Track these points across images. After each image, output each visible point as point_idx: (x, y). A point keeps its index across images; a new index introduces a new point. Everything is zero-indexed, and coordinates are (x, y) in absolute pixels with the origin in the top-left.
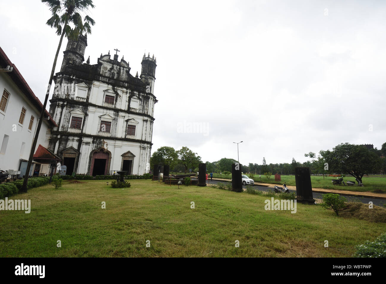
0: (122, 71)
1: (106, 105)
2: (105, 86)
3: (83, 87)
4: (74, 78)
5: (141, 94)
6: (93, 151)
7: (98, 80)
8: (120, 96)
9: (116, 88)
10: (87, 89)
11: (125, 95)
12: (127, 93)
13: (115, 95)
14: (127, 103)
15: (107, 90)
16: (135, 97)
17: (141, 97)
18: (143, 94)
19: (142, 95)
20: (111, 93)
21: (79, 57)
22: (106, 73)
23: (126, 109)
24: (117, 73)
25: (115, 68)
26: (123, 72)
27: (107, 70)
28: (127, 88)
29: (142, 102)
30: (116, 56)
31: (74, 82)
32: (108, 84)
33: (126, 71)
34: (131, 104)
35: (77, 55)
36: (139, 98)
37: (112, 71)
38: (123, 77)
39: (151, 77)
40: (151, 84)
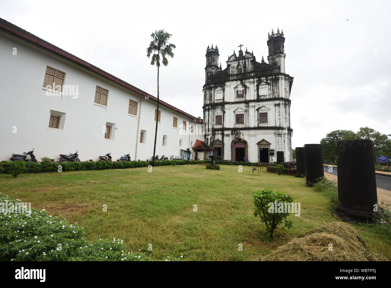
0: (247, 63)
1: (237, 100)
2: (234, 84)
3: (219, 90)
4: (213, 86)
5: (269, 78)
6: (233, 141)
7: (229, 81)
8: (249, 88)
9: (244, 81)
10: (222, 91)
11: (253, 85)
12: (254, 82)
13: (244, 88)
14: (256, 92)
15: (237, 86)
16: (262, 84)
17: (269, 81)
18: (271, 77)
20: (241, 88)
21: (214, 68)
22: (234, 71)
23: (256, 98)
24: (243, 67)
25: (241, 64)
26: (249, 63)
27: (234, 68)
28: (253, 78)
29: (271, 86)
30: (241, 52)
31: (213, 89)
32: (237, 80)
33: (251, 61)
34: (259, 92)
35: (212, 67)
36: (267, 83)
37: (239, 67)
38: (249, 68)
39: (279, 55)
40: (279, 62)
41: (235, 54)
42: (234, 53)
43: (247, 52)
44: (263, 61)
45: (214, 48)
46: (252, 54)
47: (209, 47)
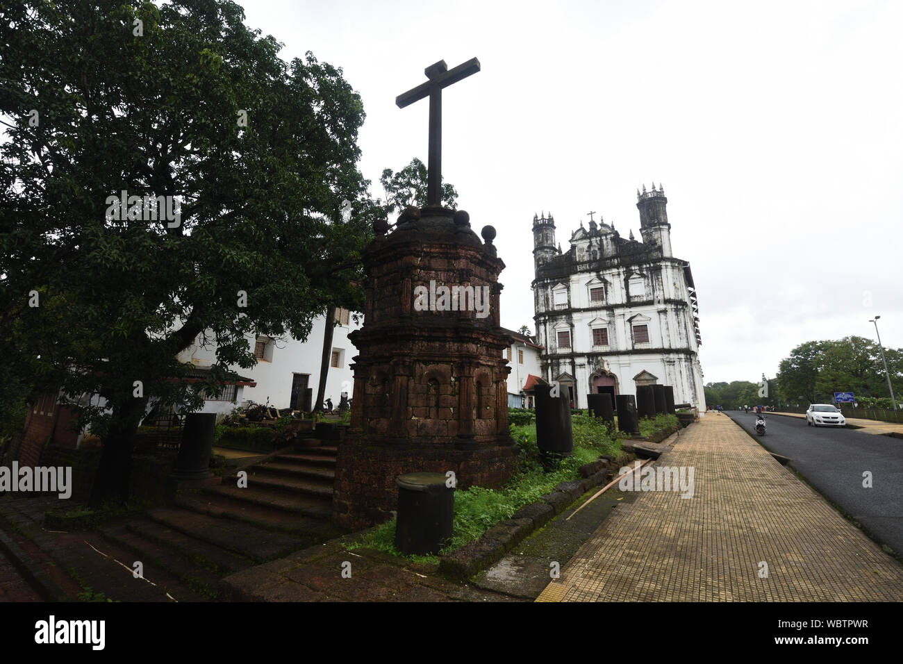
0: (605, 242)
1: (594, 304)
2: (586, 277)
3: (560, 289)
4: (549, 281)
5: (644, 266)
6: (591, 375)
7: (576, 273)
8: (611, 284)
9: (601, 273)
10: (565, 290)
11: (618, 279)
12: (619, 274)
13: (603, 284)
14: (624, 291)
15: (590, 281)
16: (634, 276)
17: (645, 272)
18: (648, 266)
19: (647, 268)
20: (597, 284)
21: (548, 250)
22: (583, 256)
23: (625, 301)
24: (599, 249)
25: (594, 244)
26: (607, 243)
27: (583, 251)
28: (617, 267)
29: (648, 280)
30: (592, 224)
31: (549, 287)
32: (589, 271)
33: (612, 239)
34: (630, 291)
35: (545, 250)
36: (642, 276)
37: (592, 249)
38: (609, 251)
39: (657, 227)
40: (660, 240)
41: (582, 228)
42: (581, 225)
43: (602, 225)
44: (632, 238)
45: (546, 217)
46: (613, 226)
47: (536, 217)
